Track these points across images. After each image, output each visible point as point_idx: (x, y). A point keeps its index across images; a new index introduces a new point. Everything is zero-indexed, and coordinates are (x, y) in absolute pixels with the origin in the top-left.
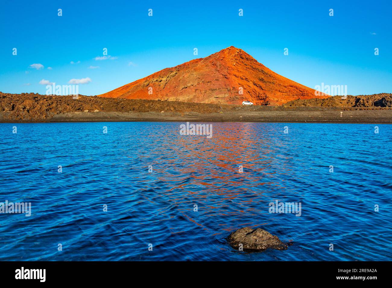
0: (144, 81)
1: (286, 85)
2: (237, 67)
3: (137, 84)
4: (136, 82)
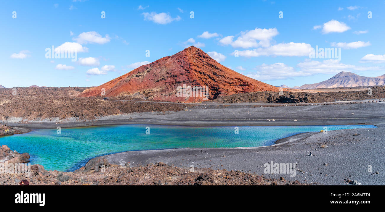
0: (127, 76)
1: (233, 77)
2: (197, 63)
3: (122, 79)
4: (121, 78)
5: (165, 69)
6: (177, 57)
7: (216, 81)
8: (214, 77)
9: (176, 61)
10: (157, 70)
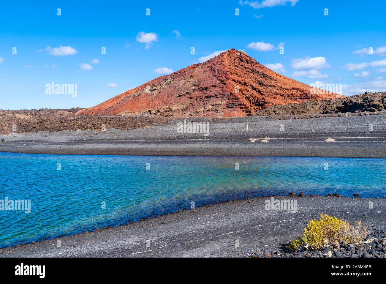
0: (136, 91)
2: (236, 71)
3: (128, 95)
4: (127, 93)
5: (190, 80)
6: (209, 64)
7: (262, 93)
8: (260, 88)
9: (208, 69)
10: (180, 81)
